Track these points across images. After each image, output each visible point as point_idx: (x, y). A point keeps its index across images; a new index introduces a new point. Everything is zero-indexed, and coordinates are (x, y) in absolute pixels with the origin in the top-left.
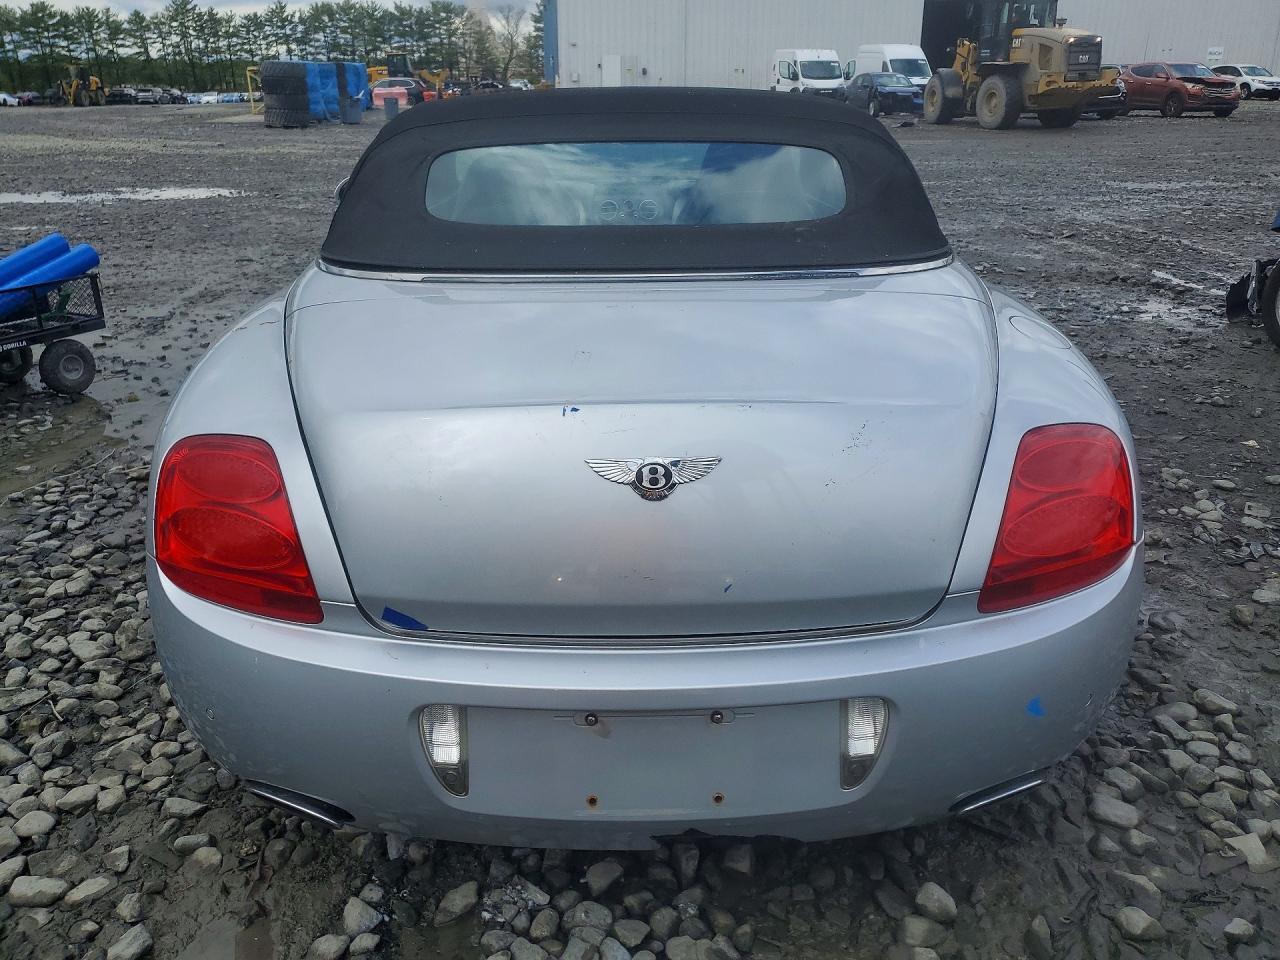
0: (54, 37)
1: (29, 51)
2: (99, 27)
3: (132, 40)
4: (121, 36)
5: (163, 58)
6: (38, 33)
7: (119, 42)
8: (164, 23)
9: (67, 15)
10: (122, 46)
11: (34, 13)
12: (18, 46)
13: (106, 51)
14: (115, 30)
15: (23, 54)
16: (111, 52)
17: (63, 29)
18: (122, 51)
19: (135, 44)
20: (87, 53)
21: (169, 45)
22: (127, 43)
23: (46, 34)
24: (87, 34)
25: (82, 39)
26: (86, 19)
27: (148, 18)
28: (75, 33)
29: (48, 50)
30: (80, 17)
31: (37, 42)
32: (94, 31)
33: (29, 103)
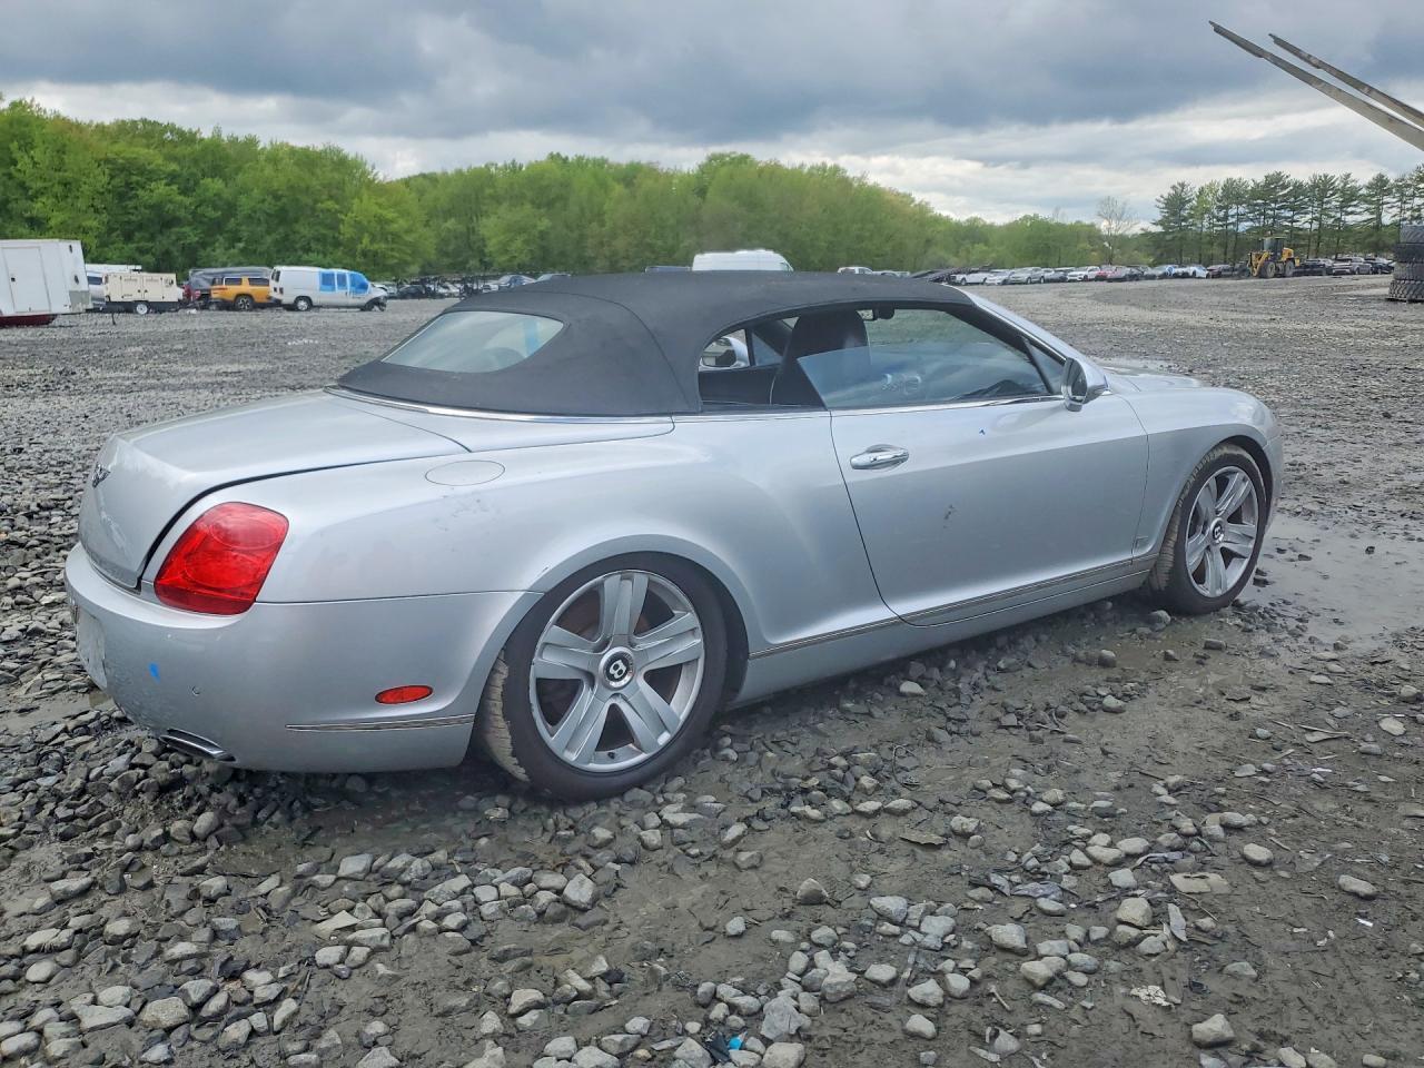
0: (1279, 209)
1: (1250, 224)
2: (1332, 195)
3: (1366, 206)
4: (1355, 203)
5: (1397, 225)
6: (1265, 204)
7: (1350, 209)
8: (1409, 186)
9: (1301, 185)
10: (1352, 213)
11: (1267, 184)
12: (1240, 218)
13: (1332, 220)
14: (1350, 196)
15: (1244, 226)
16: (1339, 219)
17: (1292, 199)
18: (1350, 219)
19: (1367, 210)
20: (1311, 223)
21: (1408, 209)
22: (1358, 210)
23: (1273, 205)
24: (1316, 204)
25: (1310, 209)
26: (1322, 188)
27: (1392, 181)
28: (1306, 203)
29: (1271, 221)
30: (1315, 186)
31: (1261, 214)
32: (1326, 200)
33: (1218, 275)
